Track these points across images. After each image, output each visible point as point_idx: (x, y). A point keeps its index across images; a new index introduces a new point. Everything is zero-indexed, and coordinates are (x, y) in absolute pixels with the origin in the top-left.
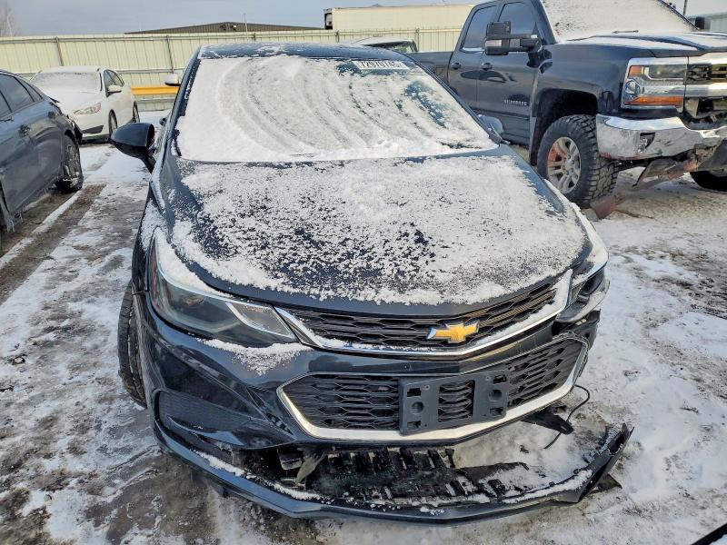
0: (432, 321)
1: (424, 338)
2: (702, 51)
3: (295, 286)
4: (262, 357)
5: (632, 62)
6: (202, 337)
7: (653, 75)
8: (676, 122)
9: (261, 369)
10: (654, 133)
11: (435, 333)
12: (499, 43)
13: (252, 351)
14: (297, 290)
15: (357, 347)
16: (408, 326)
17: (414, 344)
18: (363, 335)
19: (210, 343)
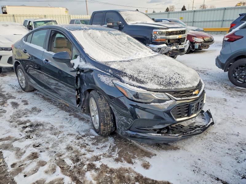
0: (192, 90)
1: (192, 94)
2: (168, 28)
3: (166, 87)
4: (165, 105)
5: (154, 30)
6: (148, 103)
7: (159, 33)
8: (165, 45)
9: (166, 107)
10: (161, 48)
11: (194, 93)
12: (111, 24)
13: (162, 104)
14: (167, 88)
15: (183, 98)
16: (189, 92)
17: (190, 96)
18: (183, 96)
19: (151, 104)
